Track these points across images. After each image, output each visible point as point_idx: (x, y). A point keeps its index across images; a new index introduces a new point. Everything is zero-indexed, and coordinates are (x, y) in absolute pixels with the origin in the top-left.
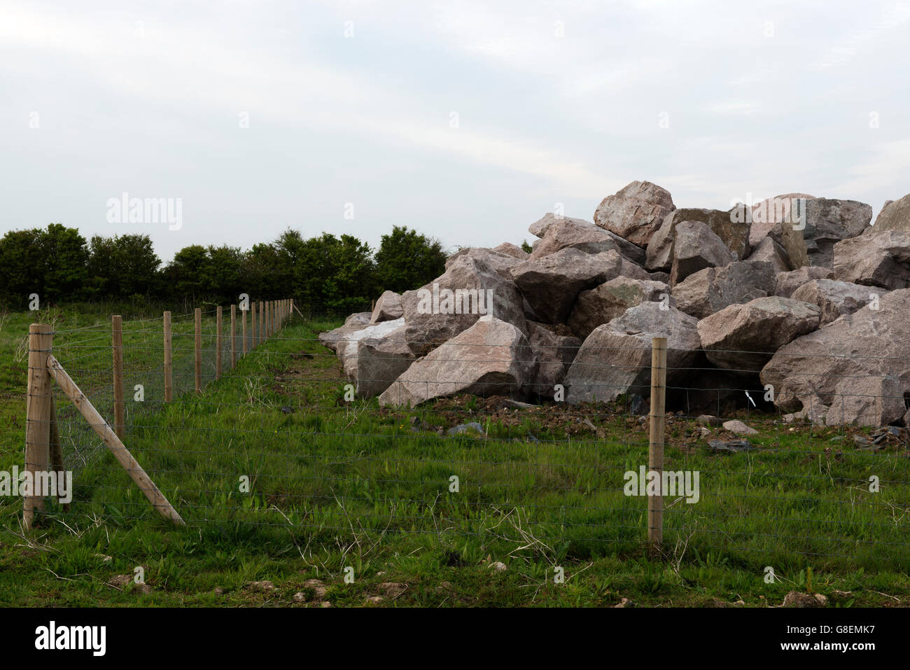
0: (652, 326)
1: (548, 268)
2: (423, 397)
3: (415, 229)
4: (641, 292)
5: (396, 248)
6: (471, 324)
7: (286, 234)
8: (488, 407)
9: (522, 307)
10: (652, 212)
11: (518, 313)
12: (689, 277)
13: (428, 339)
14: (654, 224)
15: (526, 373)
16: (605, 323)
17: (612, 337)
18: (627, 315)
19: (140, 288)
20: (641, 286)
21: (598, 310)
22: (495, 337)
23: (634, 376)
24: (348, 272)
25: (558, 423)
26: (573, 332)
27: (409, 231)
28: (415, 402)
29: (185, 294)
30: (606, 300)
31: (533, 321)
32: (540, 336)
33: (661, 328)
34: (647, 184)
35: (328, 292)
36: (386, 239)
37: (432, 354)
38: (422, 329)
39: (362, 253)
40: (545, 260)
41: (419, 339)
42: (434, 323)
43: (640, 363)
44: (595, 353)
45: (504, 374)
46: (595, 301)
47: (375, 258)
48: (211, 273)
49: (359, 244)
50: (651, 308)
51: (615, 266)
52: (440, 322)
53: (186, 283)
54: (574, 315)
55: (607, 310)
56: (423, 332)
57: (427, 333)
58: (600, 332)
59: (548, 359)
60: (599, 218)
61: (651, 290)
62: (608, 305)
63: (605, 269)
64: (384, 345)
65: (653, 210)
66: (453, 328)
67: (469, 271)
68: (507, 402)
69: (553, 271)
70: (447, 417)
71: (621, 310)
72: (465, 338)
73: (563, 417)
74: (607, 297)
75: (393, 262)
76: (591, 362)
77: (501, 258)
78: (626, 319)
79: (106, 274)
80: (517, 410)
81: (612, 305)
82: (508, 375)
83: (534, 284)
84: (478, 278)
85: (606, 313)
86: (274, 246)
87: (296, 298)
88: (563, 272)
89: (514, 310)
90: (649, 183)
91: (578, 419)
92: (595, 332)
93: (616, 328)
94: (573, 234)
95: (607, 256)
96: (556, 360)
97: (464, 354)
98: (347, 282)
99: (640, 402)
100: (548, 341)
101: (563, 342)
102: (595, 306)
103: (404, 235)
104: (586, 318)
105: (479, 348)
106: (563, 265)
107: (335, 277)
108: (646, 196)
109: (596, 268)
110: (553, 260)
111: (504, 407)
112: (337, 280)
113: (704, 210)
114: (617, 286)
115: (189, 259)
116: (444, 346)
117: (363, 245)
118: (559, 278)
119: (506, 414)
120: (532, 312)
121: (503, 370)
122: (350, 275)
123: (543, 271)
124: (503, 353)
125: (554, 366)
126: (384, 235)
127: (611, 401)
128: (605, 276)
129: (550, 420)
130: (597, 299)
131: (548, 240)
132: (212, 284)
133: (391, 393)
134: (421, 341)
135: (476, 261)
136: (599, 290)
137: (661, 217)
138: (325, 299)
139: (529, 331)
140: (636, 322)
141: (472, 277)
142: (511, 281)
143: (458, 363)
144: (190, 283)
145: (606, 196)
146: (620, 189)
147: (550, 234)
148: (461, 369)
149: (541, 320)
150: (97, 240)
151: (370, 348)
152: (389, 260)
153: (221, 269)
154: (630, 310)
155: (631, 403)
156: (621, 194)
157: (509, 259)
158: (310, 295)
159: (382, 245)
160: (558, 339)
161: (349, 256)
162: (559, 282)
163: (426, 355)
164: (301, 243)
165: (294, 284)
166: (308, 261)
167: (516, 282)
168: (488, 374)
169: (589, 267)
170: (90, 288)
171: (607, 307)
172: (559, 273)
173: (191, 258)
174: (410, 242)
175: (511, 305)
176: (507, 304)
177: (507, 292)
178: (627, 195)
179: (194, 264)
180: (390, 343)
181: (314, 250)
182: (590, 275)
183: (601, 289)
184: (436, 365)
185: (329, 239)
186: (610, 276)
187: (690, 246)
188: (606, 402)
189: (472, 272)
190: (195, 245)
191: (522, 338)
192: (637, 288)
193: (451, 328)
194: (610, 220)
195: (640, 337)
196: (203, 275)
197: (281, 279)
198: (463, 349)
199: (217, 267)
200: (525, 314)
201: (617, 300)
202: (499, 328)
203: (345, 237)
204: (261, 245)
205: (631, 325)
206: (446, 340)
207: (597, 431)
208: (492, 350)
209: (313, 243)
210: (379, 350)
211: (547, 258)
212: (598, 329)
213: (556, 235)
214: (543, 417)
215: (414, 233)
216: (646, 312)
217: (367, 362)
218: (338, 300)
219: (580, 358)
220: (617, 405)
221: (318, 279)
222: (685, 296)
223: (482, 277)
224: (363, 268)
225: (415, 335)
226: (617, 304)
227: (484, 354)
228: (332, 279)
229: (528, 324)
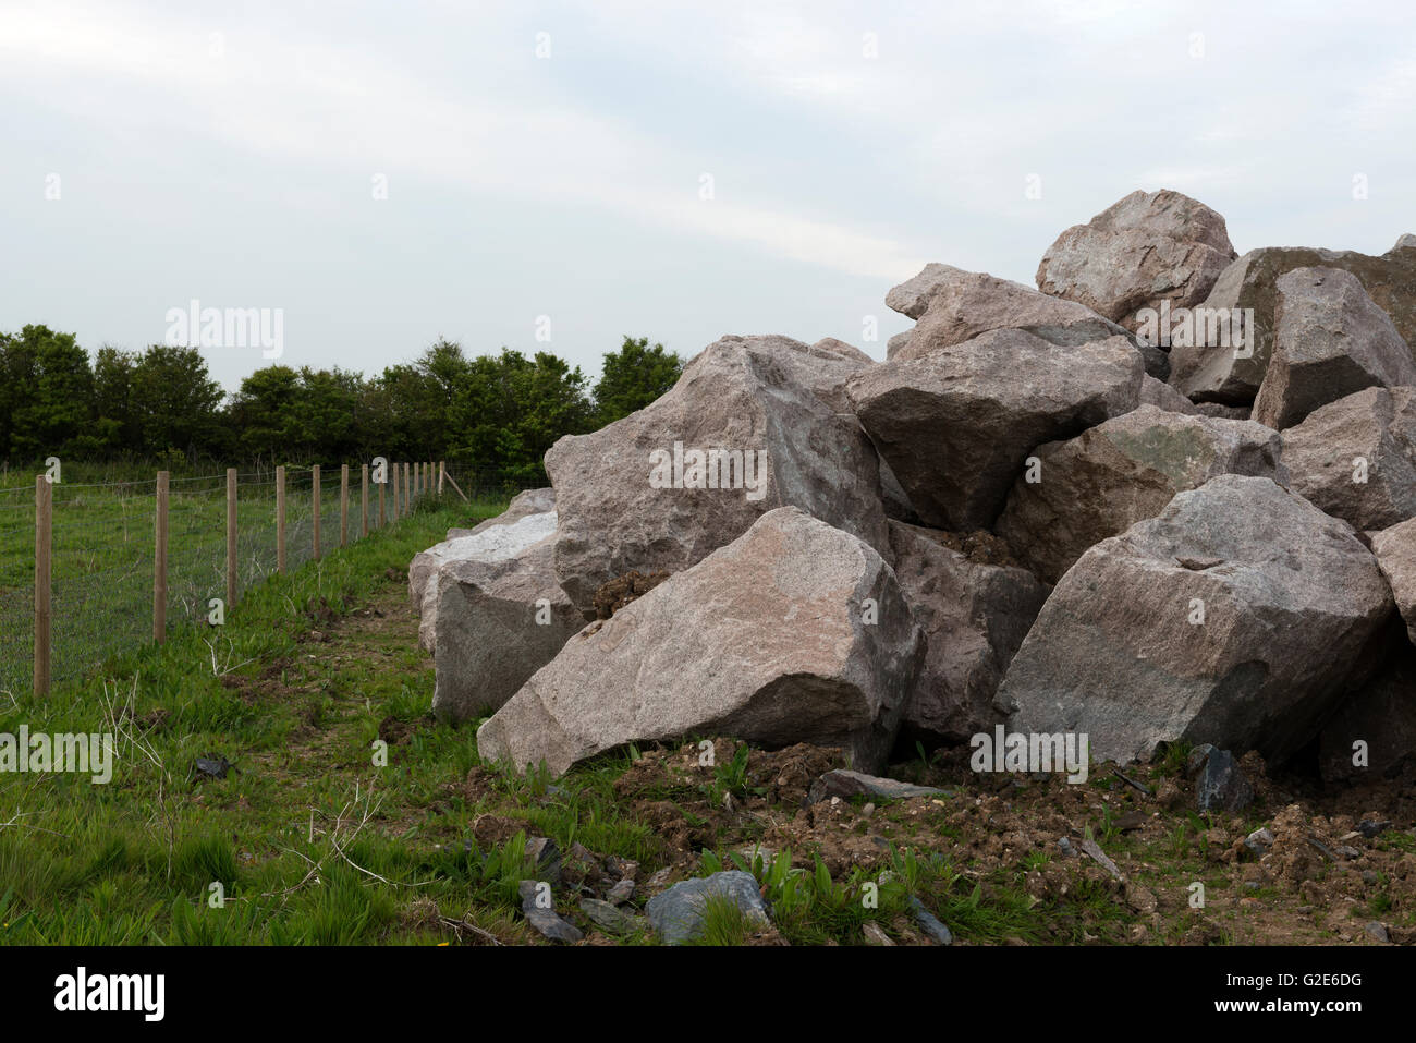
0: (1246, 544)
1: (950, 379)
2: (596, 739)
3: (662, 343)
4: (1206, 447)
5: (627, 376)
6: (739, 531)
7: (437, 350)
8: (781, 781)
9: (876, 484)
10: (1185, 260)
11: (868, 499)
12: (1320, 412)
13: (617, 568)
14: (1190, 290)
15: (891, 675)
16: (1113, 533)
17: (1139, 573)
18: (1176, 512)
19: (181, 439)
20: (1206, 433)
21: (1085, 497)
22: (803, 570)
23: (1205, 690)
24: (544, 416)
25: (1001, 856)
26: (1012, 554)
27: (651, 347)
28: (575, 753)
29: (258, 450)
30: (1106, 469)
31: (905, 521)
32: (926, 563)
33: (1271, 549)
34: (1168, 196)
35: (507, 450)
36: (611, 358)
37: (623, 614)
38: (602, 541)
39: (571, 385)
40: (941, 360)
41: (592, 568)
42: (637, 527)
43: (1226, 652)
44: (1088, 619)
45: (830, 681)
46: (1076, 473)
47: (594, 393)
48: (303, 415)
49: (566, 369)
50: (1240, 493)
51: (1129, 379)
52: (652, 522)
53: (260, 432)
54: (1014, 510)
55: (1109, 496)
56: (603, 550)
57: (615, 553)
58: (1103, 559)
59: (948, 629)
60: (1050, 277)
61: (1234, 444)
62: (1112, 480)
63: (1104, 385)
64: (506, 580)
65: (1187, 257)
66: (687, 540)
67: (737, 384)
68: (839, 779)
69: (964, 389)
70: (655, 821)
71: (1151, 496)
72: (719, 572)
73: (1019, 837)
74: (1110, 462)
75: (621, 400)
76: (1076, 644)
77: (820, 362)
78: (1175, 522)
79: (123, 415)
80: (869, 807)
81: (1123, 482)
82: (844, 685)
83: (911, 422)
84: (759, 403)
85: (1107, 504)
86: (414, 369)
87: (450, 461)
88: (991, 391)
89: (857, 494)
90: (1174, 194)
91: (1064, 840)
92: (1089, 561)
93: (1149, 547)
94: (999, 306)
95: (1105, 353)
96: (971, 632)
97: (713, 617)
98: (540, 433)
99: (1228, 770)
100: (946, 577)
101: (990, 581)
102: (1078, 485)
103: (641, 353)
104: (1049, 517)
105: (758, 604)
106: (990, 374)
107: (521, 424)
108: (1169, 223)
109: (1079, 381)
110: (965, 358)
111: (829, 797)
112: (523, 430)
113: (1323, 251)
114: (1138, 431)
115: (265, 390)
116: (661, 589)
117: (572, 371)
118: (980, 407)
119: (837, 819)
120: (902, 497)
121: (827, 669)
122: (547, 421)
123: (938, 388)
124: (828, 620)
125: (965, 651)
126: (608, 353)
127: (1138, 762)
128: (1104, 403)
129: (976, 845)
130: (1083, 465)
131: (936, 320)
132: (305, 433)
133: (508, 723)
134: (597, 574)
135: (755, 359)
136: (1087, 441)
137: (1208, 272)
138: (502, 463)
139: (895, 550)
140: (1203, 532)
141: (744, 400)
142: (848, 417)
143: (696, 648)
144: (266, 431)
145: (1067, 227)
146: (1100, 211)
147: (943, 306)
148: (706, 662)
149: (926, 520)
150: (108, 355)
151: (468, 588)
152: (616, 396)
153: (321, 407)
154: (1183, 497)
155: (1199, 770)
156: (1103, 223)
157: (841, 364)
158: (475, 454)
159: (605, 370)
160: (975, 573)
161: (544, 388)
162: (979, 418)
163: (608, 615)
164: (463, 367)
165: (447, 435)
166: (471, 396)
167: (864, 417)
168: (784, 679)
169: (1061, 379)
170: (90, 438)
171: (1108, 489)
172: (982, 394)
173: (271, 388)
174: (651, 366)
175: (848, 478)
176: (836, 475)
177: (839, 443)
178: (1120, 222)
179: (274, 398)
180: (524, 574)
181: (484, 376)
182: (1066, 402)
183: (1093, 438)
184: (635, 648)
185: (513, 361)
186: (1117, 405)
187: (1320, 330)
188: (1122, 762)
189: (744, 387)
190: (277, 366)
191: (882, 574)
192: (1193, 439)
193: (681, 540)
194: (1079, 280)
195: (1222, 578)
196: (290, 418)
197: (426, 426)
198: (712, 604)
199: (314, 404)
200: (886, 501)
201: (1140, 471)
202: (816, 544)
203: (542, 357)
204: (398, 368)
205: (1188, 540)
206: (665, 576)
207: (1130, 889)
208: (795, 608)
209: (484, 366)
210: (490, 593)
211: (947, 354)
212: (1097, 551)
213: (958, 307)
214: (953, 832)
215: (659, 350)
216: (1228, 503)
217: (460, 625)
218: (523, 463)
219: (1046, 632)
220: (1156, 776)
221: (488, 427)
222: (1309, 461)
223: (772, 401)
224: (572, 410)
225: (582, 558)
226: (1136, 479)
227: (770, 619)
228: (515, 427)
229: (891, 530)
